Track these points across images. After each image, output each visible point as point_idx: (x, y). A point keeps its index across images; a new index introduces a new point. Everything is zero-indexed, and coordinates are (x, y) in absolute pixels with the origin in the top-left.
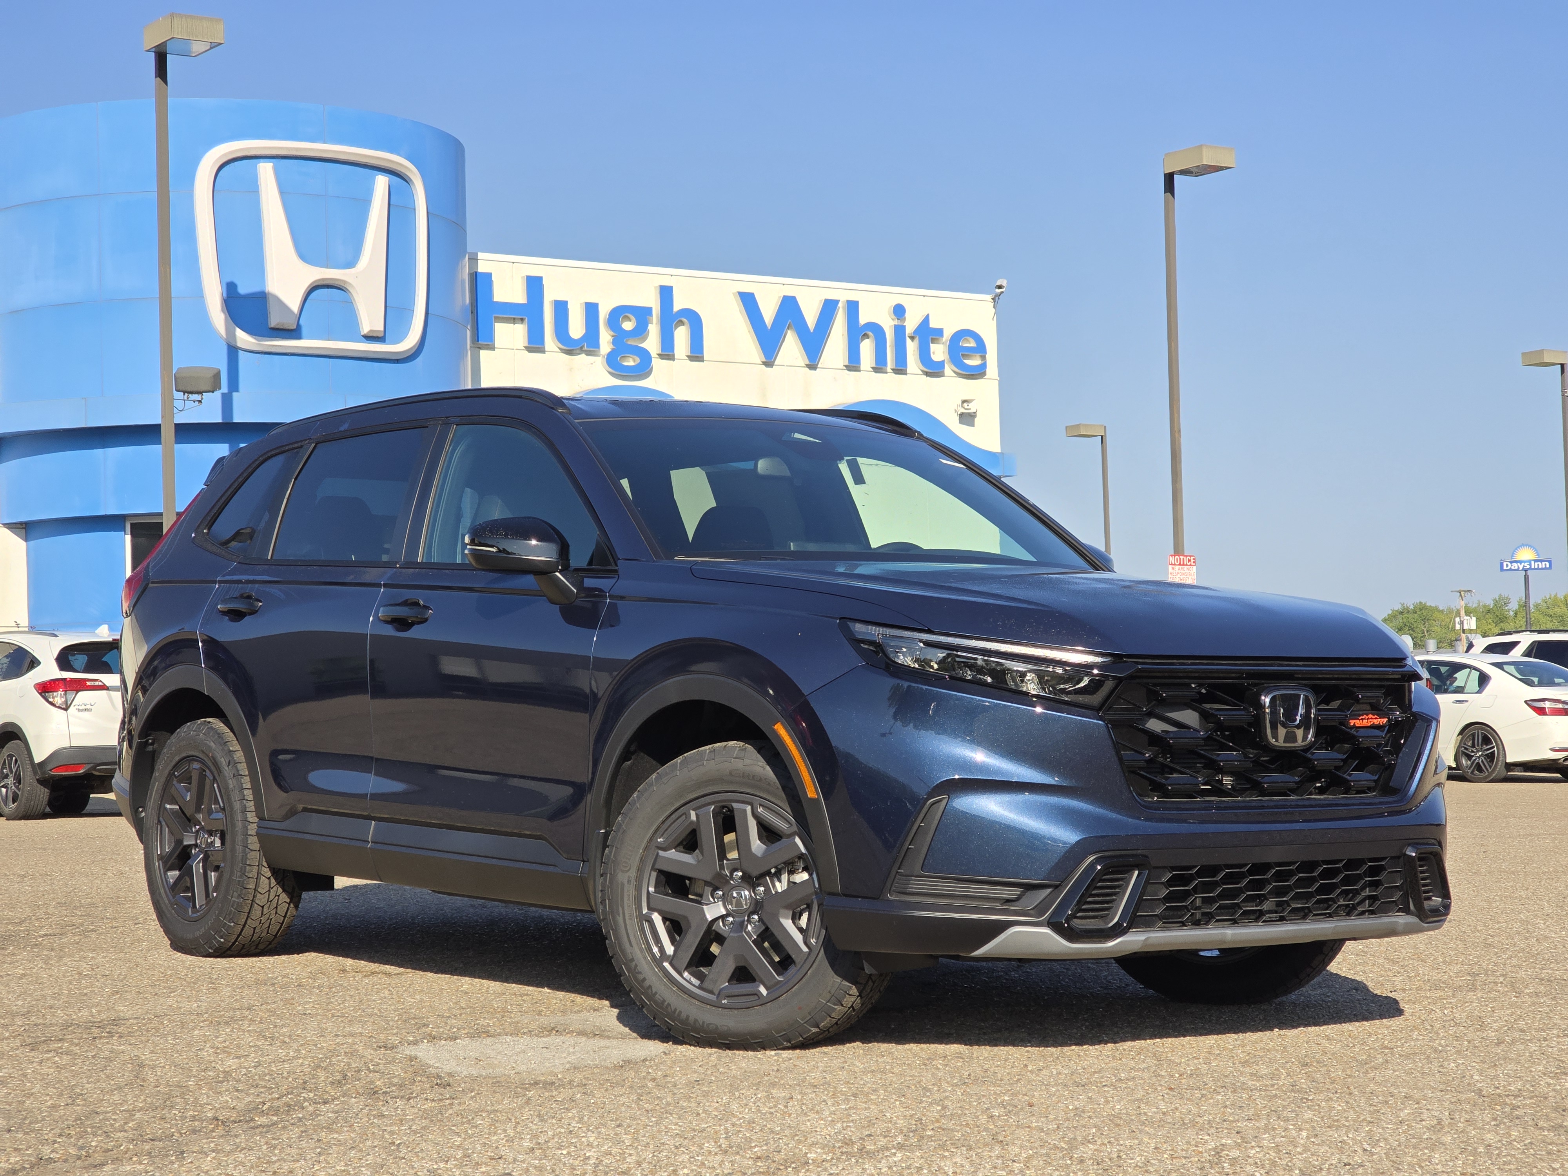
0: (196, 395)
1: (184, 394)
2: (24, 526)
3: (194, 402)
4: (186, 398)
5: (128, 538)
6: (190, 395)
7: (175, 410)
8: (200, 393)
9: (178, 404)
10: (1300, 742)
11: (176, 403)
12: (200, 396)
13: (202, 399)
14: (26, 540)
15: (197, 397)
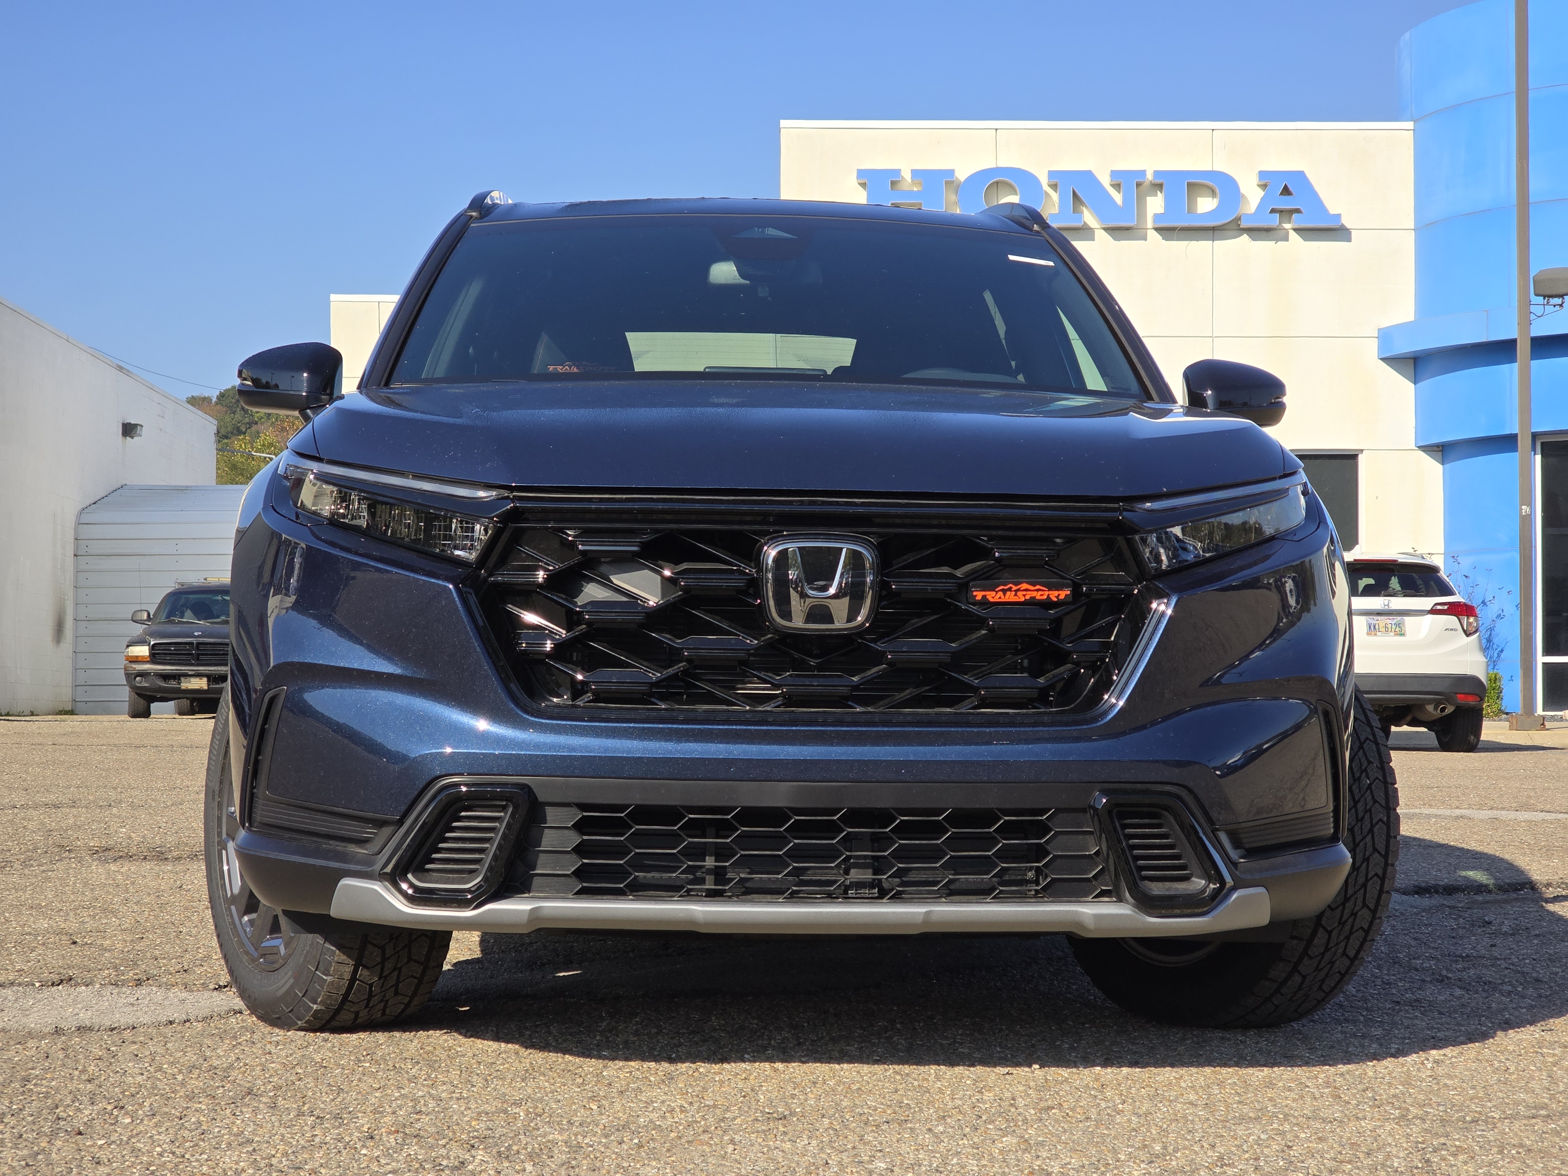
0: (1557, 299)
1: (1544, 299)
2: (1441, 449)
3: (1555, 306)
4: (1546, 303)
5: (1538, 458)
6: (1551, 299)
7: (1532, 317)
8: (1561, 296)
9: (1536, 310)
10: (840, 623)
11: (1533, 309)
12: (1561, 299)
13: (1563, 303)
14: (1443, 463)
15: (1558, 301)
